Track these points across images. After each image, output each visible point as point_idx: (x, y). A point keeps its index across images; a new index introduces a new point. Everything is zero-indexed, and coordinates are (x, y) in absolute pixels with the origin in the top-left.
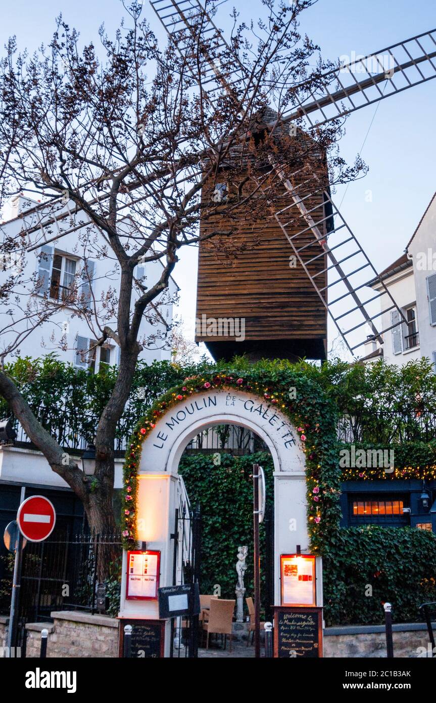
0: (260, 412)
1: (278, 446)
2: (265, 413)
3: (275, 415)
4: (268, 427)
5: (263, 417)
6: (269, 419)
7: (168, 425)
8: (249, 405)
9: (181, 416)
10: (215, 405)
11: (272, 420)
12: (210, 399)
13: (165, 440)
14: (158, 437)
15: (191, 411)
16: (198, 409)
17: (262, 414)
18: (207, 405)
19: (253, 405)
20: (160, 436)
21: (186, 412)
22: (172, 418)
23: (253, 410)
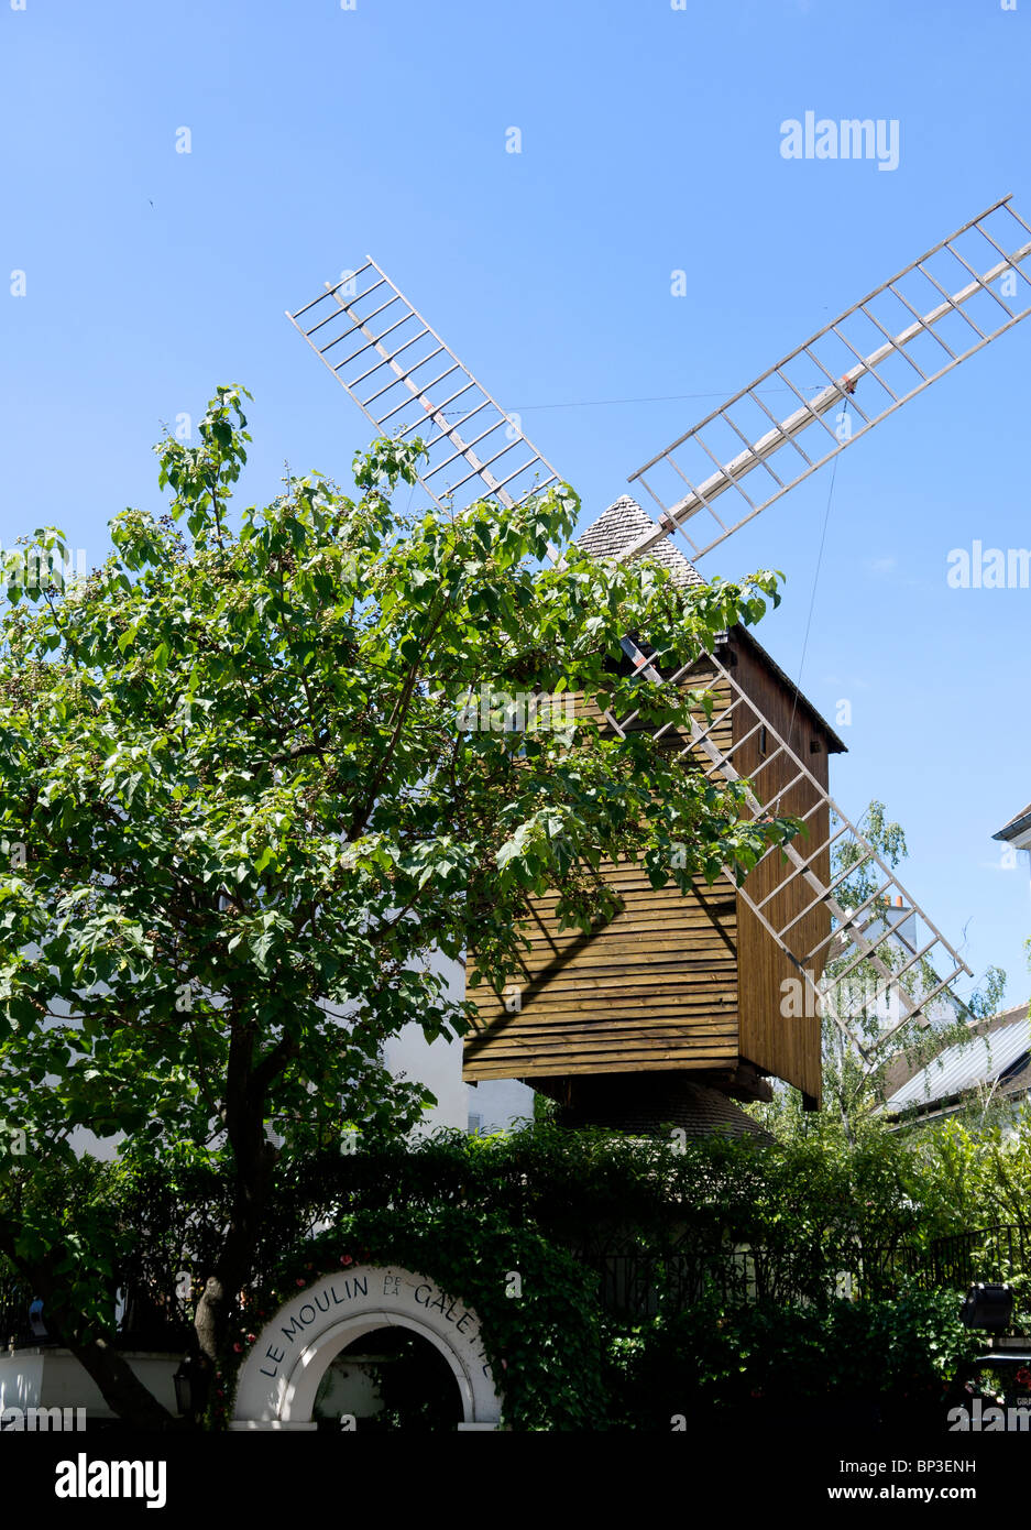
0: (442, 1307)
1: (473, 1374)
2: (451, 1309)
3: (467, 1314)
4: (455, 1336)
5: (447, 1316)
6: (457, 1321)
7: (286, 1331)
8: (422, 1296)
9: (307, 1314)
10: (365, 1293)
11: (462, 1323)
12: (356, 1283)
13: (279, 1361)
14: (268, 1355)
15: (324, 1306)
16: (337, 1302)
17: (445, 1311)
18: (352, 1294)
19: (429, 1294)
20: (272, 1353)
21: (316, 1308)
22: (292, 1319)
23: (430, 1304)
